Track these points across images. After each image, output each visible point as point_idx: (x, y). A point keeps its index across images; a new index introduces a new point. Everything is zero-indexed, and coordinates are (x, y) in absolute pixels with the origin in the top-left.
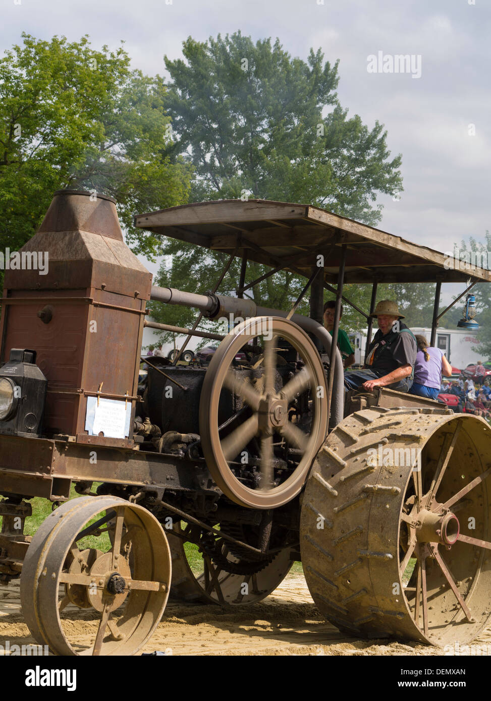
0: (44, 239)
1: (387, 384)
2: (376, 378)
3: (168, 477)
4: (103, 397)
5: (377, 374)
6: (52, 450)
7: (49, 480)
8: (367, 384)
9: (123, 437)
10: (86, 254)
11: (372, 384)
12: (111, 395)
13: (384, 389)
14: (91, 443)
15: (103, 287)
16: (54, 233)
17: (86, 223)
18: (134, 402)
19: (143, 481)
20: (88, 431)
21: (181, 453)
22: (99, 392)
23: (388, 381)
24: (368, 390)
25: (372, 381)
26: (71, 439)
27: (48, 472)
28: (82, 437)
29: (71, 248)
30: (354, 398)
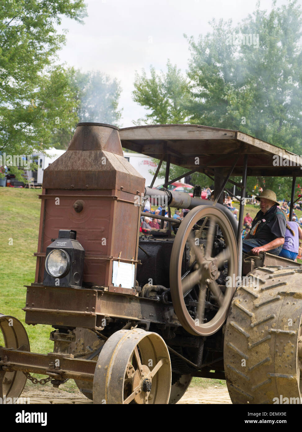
0: (74, 155)
1: (268, 250)
2: (259, 246)
3: (151, 314)
4: (122, 261)
5: (259, 243)
6: (95, 297)
7: (94, 316)
8: (255, 250)
9: (131, 288)
10: (110, 167)
11: (258, 250)
12: (125, 260)
13: (267, 253)
14: (115, 292)
15: (122, 188)
16: (81, 151)
17: (105, 145)
18: (136, 264)
19: (138, 317)
20: (113, 284)
21: (158, 298)
22: (119, 258)
23: (268, 248)
24: (256, 254)
25: (258, 248)
26: (106, 289)
27: (94, 311)
28: (111, 287)
29: (97, 163)
30: (246, 260)
